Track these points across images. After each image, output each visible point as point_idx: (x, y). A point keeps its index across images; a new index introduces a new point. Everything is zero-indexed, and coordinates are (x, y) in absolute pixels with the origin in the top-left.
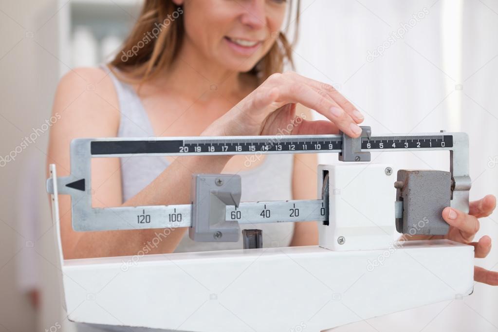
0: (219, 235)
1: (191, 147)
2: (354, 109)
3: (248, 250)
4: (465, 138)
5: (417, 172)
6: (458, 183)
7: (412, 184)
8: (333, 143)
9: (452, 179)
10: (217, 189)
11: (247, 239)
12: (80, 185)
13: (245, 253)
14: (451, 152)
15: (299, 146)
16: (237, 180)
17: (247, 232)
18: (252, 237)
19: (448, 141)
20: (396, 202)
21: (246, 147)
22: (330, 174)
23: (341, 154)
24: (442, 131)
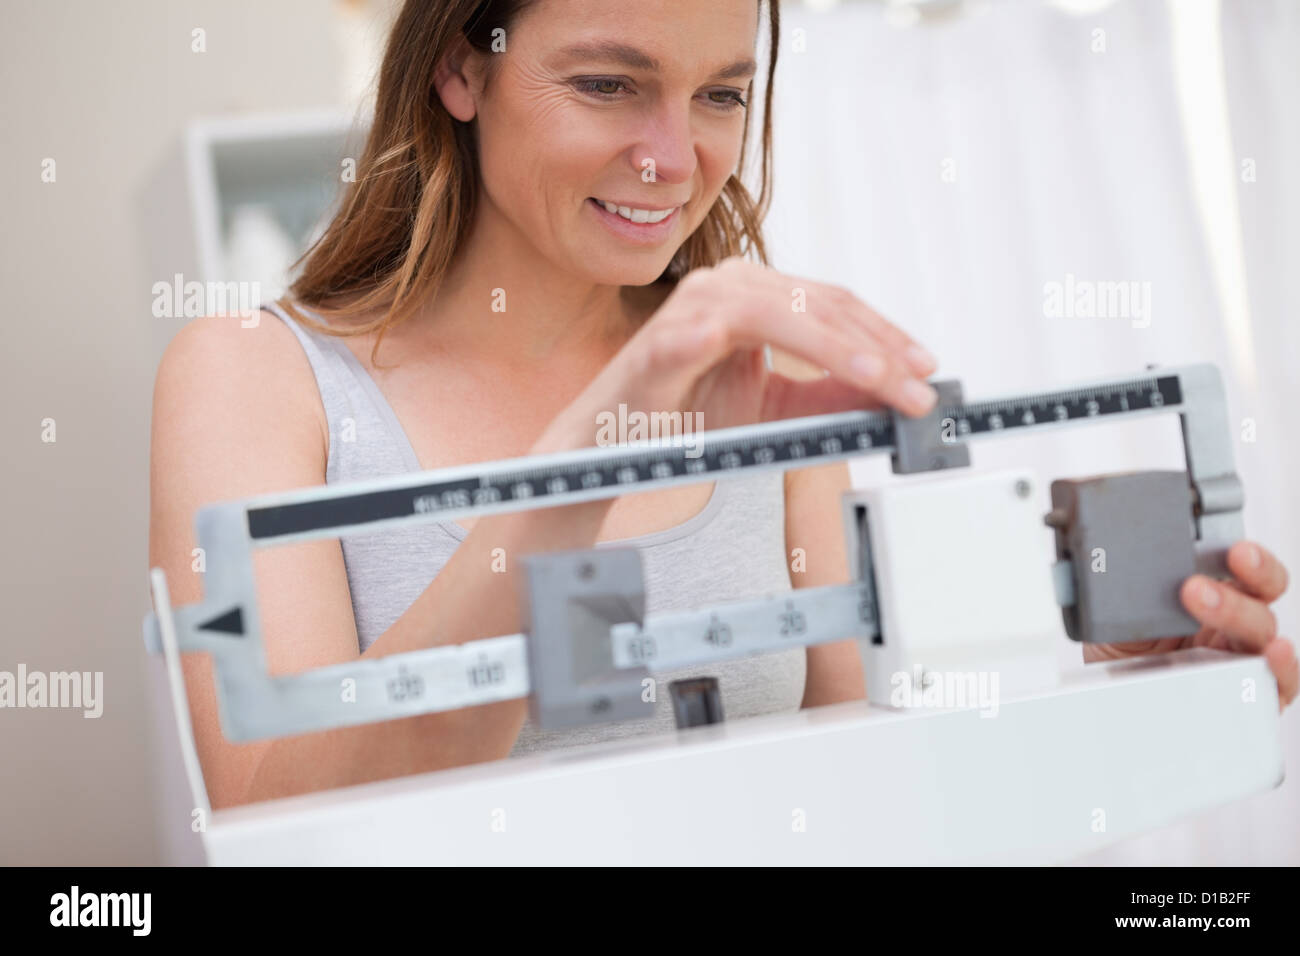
0: (602, 706)
1: (505, 490)
2: (907, 342)
3: (688, 733)
4: (1213, 378)
5: (1098, 482)
6: (1209, 497)
7: (1088, 514)
8: (872, 433)
9: (1193, 485)
10: (584, 588)
11: (683, 706)
12: (231, 623)
13: (682, 742)
14: (1183, 418)
15: (781, 451)
16: (632, 558)
17: (680, 688)
18: (694, 698)
19: (1169, 390)
20: (1054, 566)
21: (644, 470)
22: (872, 516)
23: (895, 459)
24: (1150, 367)
